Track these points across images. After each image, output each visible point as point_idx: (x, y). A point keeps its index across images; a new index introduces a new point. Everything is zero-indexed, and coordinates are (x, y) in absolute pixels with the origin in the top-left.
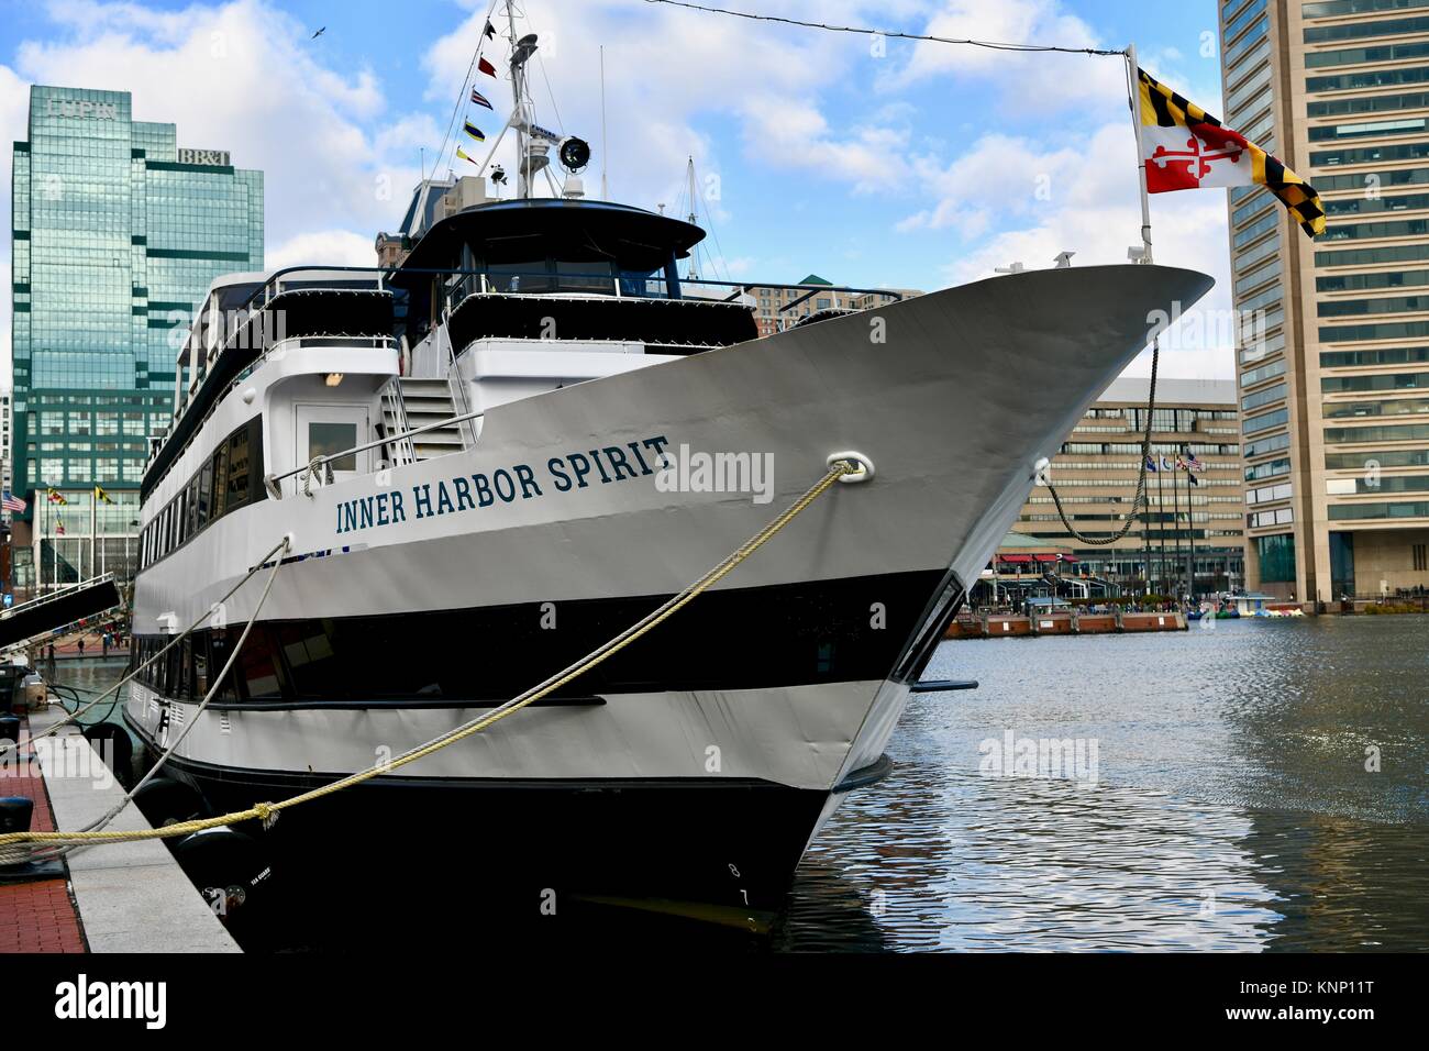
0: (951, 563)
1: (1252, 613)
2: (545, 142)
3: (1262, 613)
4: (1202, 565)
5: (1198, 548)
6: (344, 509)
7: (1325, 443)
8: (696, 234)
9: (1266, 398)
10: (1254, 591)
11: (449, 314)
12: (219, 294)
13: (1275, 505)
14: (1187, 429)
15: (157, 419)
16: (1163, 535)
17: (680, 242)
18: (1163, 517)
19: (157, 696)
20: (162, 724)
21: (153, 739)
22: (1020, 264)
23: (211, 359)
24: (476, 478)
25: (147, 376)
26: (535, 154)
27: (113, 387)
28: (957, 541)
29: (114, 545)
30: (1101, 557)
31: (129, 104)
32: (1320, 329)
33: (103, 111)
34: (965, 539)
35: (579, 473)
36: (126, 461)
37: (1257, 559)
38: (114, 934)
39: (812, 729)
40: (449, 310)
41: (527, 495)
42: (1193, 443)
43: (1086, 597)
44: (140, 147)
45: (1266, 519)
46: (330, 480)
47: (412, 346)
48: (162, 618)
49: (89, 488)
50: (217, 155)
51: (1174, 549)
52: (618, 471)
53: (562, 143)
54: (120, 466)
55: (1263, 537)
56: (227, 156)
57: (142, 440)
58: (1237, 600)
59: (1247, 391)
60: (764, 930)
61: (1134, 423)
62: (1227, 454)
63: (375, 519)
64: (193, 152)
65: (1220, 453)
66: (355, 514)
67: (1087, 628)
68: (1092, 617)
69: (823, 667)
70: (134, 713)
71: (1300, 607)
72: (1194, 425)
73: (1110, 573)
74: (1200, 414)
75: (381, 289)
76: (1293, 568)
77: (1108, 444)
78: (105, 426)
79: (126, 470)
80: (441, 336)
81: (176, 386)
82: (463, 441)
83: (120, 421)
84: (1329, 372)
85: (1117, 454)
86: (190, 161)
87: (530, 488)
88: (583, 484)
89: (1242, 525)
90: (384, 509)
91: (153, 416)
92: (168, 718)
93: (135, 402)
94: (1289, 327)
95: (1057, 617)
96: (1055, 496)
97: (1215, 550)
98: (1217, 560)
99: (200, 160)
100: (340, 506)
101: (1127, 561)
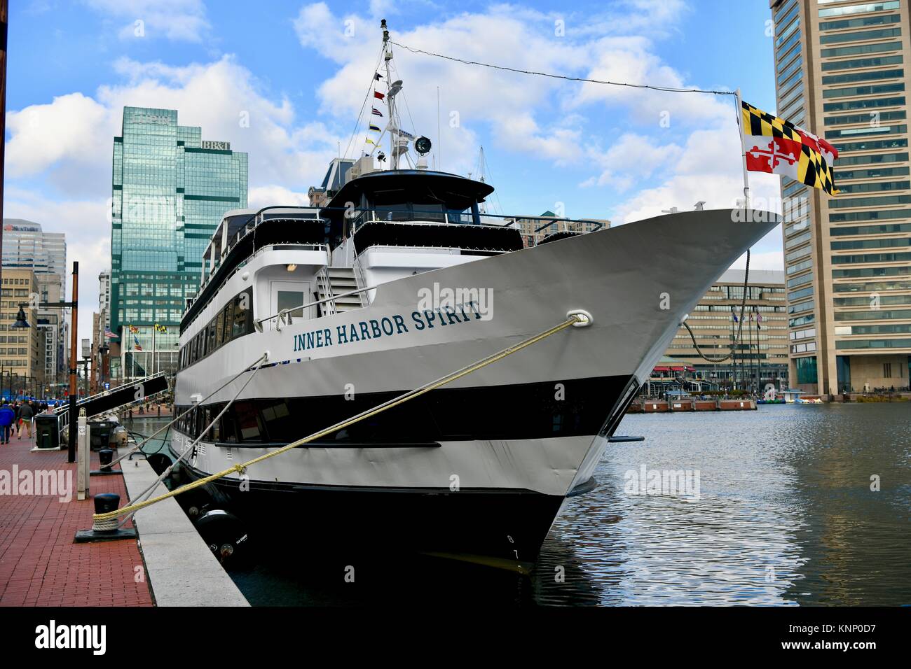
0: (635, 371)
1: (793, 401)
2: (406, 139)
3: (799, 400)
4: (765, 374)
5: (763, 364)
6: (298, 338)
7: (834, 306)
8: (489, 190)
9: (801, 281)
10: (794, 388)
11: (354, 232)
12: (228, 220)
13: (806, 341)
14: (757, 298)
15: (189, 288)
16: (743, 357)
17: (480, 194)
18: (743, 347)
19: (190, 439)
20: (193, 454)
21: (187, 462)
22: (676, 208)
23: (223, 256)
24: (372, 322)
25: (183, 264)
26: (401, 145)
27: (165, 270)
28: (639, 360)
29: (164, 356)
30: (709, 368)
31: (177, 117)
32: (831, 243)
33: (161, 120)
34: (643, 359)
35: (429, 320)
36: (172, 311)
37: (795, 370)
38: (163, 570)
39: (555, 462)
40: (354, 230)
41: (400, 332)
42: (760, 306)
43: (700, 391)
44: (182, 140)
45: (801, 348)
46: (290, 322)
47: (332, 249)
48: (193, 396)
49: (152, 325)
50: (223, 144)
51: (749, 365)
52: (450, 319)
53: (416, 140)
54: (169, 313)
55: (799, 358)
56: (228, 145)
57: (182, 299)
58: (784, 394)
59: (790, 277)
60: (527, 572)
61: (727, 294)
62: (779, 312)
63: (315, 344)
64: (210, 142)
65: (775, 311)
66: (304, 341)
67: (699, 408)
68: (704, 402)
69: (556, 428)
70: (176, 448)
71: (820, 397)
72: (761, 295)
73: (713, 377)
74: (764, 289)
75: (318, 219)
76: (816, 375)
77: (712, 306)
78: (161, 291)
79: (171, 315)
80: (349, 244)
81: (202, 270)
82: (361, 302)
83: (169, 289)
84: (836, 267)
85: (717, 311)
86: (208, 148)
87: (401, 328)
88: (431, 326)
89: (787, 352)
90: (320, 338)
91: (186, 286)
92: (196, 451)
93: (176, 279)
94: (814, 241)
95: (683, 402)
96: (692, 334)
97: (772, 365)
98: (773, 371)
99: (214, 147)
100: (296, 337)
101: (723, 371)
